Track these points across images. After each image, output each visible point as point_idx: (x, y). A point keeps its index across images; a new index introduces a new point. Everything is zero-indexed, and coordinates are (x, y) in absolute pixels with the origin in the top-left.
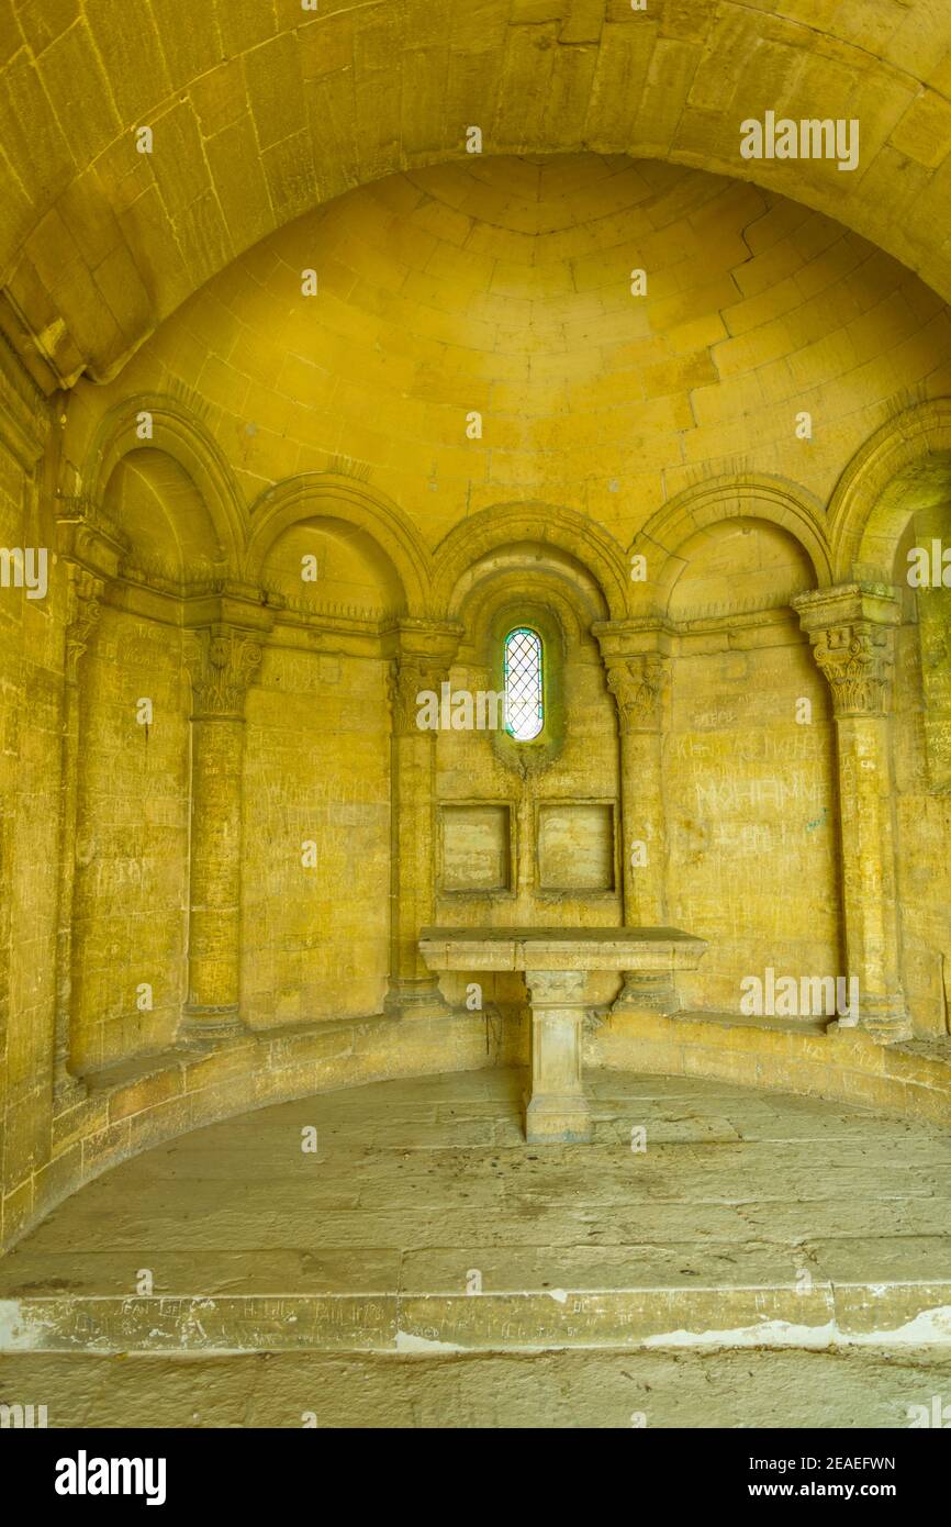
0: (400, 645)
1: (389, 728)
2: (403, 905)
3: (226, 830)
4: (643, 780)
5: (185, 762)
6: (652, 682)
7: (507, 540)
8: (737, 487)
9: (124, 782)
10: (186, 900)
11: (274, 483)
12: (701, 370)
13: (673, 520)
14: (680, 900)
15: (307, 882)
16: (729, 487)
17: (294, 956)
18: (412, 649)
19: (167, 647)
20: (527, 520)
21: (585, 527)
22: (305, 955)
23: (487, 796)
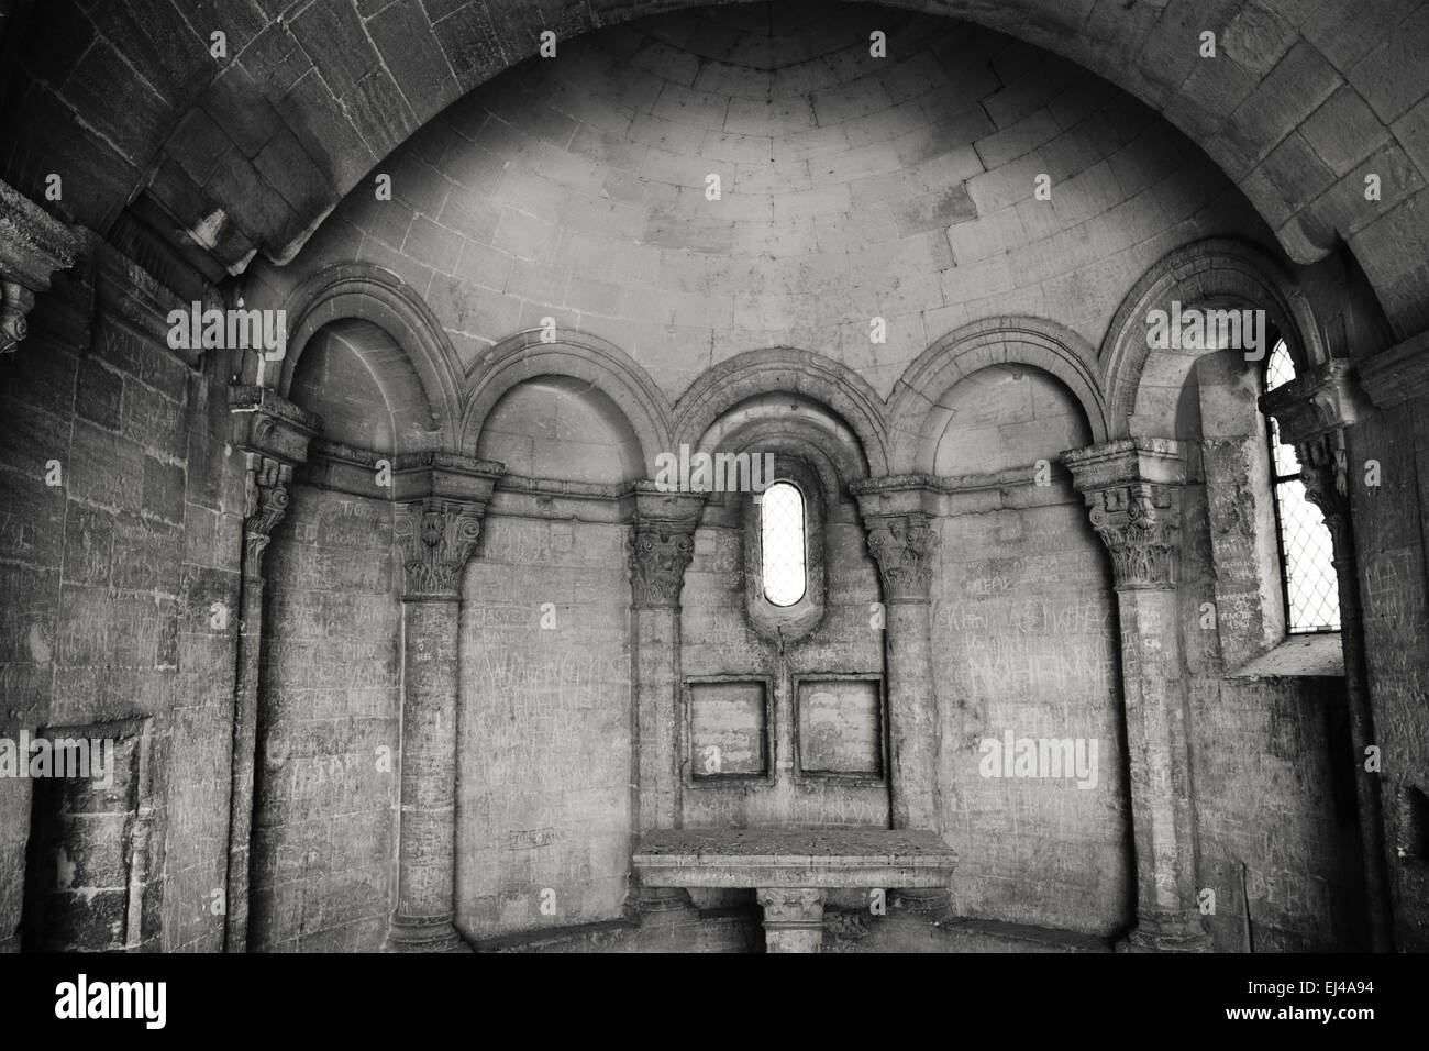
0: (637, 510)
1: (629, 599)
2: (643, 796)
3: (438, 721)
4: (910, 656)
5: (396, 647)
6: (917, 546)
7: (756, 390)
8: (1002, 330)
9: (325, 673)
10: (396, 798)
11: (494, 343)
12: (957, 205)
13: (935, 367)
14: (954, 790)
15: (535, 773)
16: (992, 332)
17: (521, 855)
18: (651, 513)
19: (376, 523)
20: (777, 369)
21: (839, 375)
22: (534, 853)
23: (740, 671)
